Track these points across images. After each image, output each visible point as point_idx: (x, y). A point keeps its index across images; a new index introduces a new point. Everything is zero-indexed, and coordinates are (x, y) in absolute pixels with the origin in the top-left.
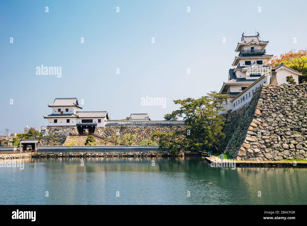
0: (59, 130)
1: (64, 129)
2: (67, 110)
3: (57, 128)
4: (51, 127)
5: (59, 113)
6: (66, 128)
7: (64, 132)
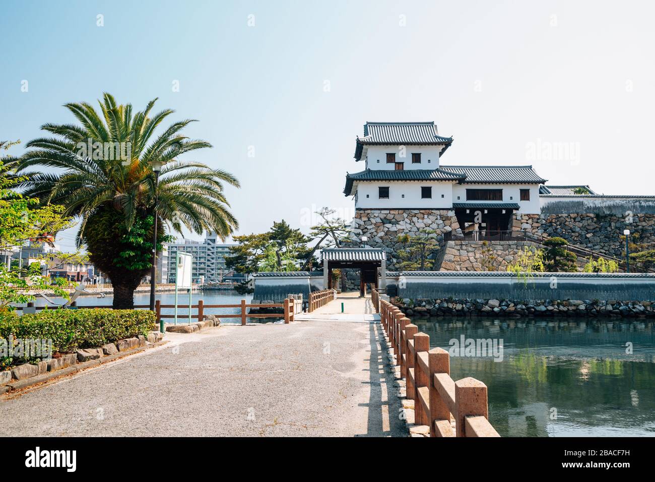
0: (397, 222)
1: (415, 219)
2: (416, 158)
3: (390, 217)
4: (369, 211)
5: (391, 167)
6: (422, 215)
7: (415, 229)
